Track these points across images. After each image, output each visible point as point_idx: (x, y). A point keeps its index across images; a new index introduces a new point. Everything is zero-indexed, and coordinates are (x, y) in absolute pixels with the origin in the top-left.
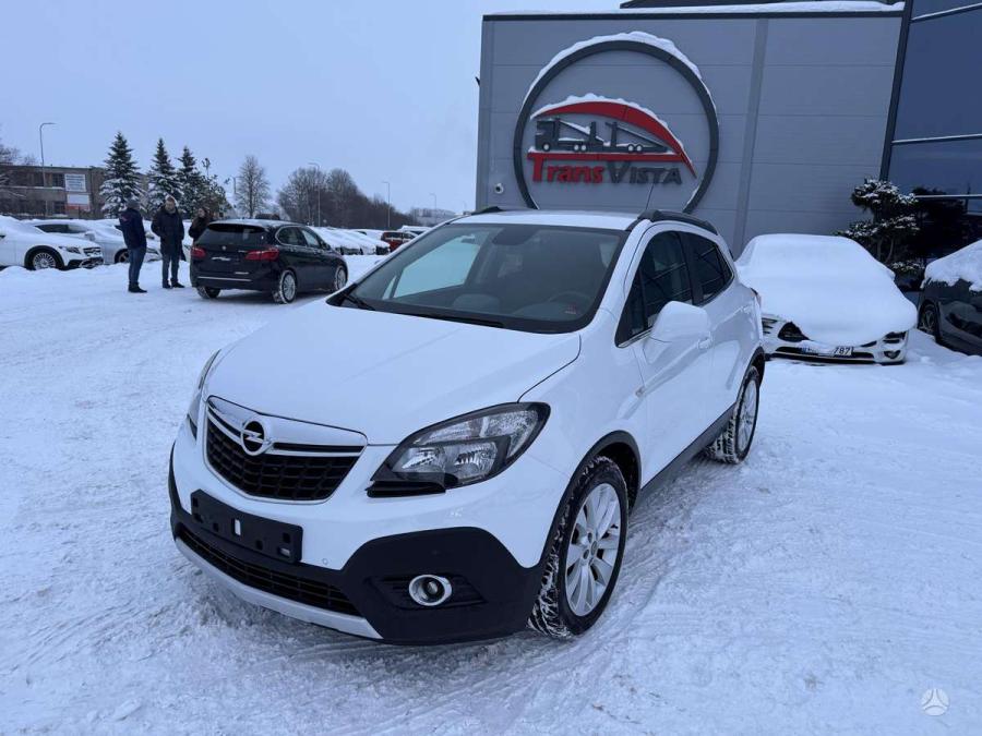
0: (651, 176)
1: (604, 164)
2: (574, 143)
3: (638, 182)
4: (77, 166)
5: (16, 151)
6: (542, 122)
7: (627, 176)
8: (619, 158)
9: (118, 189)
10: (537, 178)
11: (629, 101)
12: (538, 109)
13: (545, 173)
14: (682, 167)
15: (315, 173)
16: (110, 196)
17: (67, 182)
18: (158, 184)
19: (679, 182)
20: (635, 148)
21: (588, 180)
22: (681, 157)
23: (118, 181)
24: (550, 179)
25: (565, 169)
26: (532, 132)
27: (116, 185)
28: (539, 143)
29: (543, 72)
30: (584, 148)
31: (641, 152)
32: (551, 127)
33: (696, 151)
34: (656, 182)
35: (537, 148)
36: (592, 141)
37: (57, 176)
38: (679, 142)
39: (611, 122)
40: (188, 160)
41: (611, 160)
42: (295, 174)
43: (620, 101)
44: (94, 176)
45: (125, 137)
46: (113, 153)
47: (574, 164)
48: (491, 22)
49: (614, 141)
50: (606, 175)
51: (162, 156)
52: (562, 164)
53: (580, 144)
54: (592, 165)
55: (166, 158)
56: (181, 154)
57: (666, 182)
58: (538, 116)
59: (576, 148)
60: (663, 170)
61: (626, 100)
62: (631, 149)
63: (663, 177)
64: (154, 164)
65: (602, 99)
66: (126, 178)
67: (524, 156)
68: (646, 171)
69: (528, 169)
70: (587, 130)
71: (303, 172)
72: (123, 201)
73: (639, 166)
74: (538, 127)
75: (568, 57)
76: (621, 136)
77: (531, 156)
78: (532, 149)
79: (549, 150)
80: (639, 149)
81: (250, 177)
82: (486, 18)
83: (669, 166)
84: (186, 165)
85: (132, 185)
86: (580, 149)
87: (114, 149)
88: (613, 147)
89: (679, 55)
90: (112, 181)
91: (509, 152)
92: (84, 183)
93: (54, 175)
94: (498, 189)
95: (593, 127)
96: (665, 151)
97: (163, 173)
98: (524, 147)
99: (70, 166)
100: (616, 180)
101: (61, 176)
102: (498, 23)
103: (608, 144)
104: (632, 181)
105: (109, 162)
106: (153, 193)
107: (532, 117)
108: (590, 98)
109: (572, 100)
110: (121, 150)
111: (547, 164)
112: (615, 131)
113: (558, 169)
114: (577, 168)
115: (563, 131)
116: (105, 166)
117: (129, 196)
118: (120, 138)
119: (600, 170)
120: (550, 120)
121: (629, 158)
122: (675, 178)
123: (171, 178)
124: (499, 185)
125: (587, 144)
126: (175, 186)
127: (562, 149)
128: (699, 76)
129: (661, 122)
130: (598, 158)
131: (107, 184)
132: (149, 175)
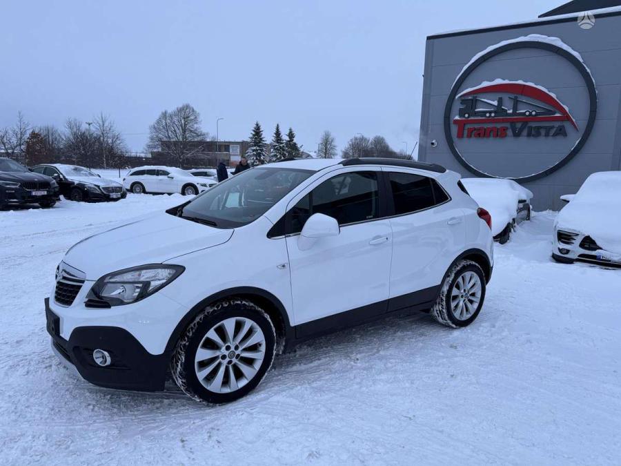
0: (543, 132)
1: (508, 125)
2: (486, 112)
3: (533, 136)
4: (237, 141)
5: (207, 134)
6: (464, 100)
7: (525, 132)
8: (518, 120)
9: (255, 153)
10: (460, 135)
11: (526, 82)
12: (463, 91)
13: (466, 132)
14: (567, 125)
15: (363, 139)
16: (251, 156)
17: (231, 150)
18: (275, 149)
19: (565, 134)
20: (531, 113)
21: (496, 136)
22: (566, 117)
23: (255, 148)
24: (469, 136)
25: (479, 129)
26: (457, 106)
27: (254, 151)
28: (461, 113)
29: (465, 67)
30: (493, 115)
31: (535, 115)
32: (470, 103)
33: (578, 113)
34: (547, 135)
35: (460, 116)
36: (499, 110)
37: (226, 146)
38: (565, 107)
39: (512, 96)
40: (291, 135)
41: (513, 122)
42: (351, 140)
43: (520, 82)
44: (244, 145)
45: (260, 124)
46: (254, 133)
47: (486, 126)
48: (432, 40)
49: (515, 108)
50: (510, 132)
51: (278, 134)
52: (477, 126)
53: (490, 112)
54: (498, 126)
55: (280, 134)
56: (288, 132)
57: (555, 135)
58: (461, 96)
59: (488, 115)
60: (553, 127)
61: (524, 81)
62: (527, 113)
63: (552, 132)
64: (273, 138)
65: (507, 82)
66: (259, 146)
67: (452, 122)
68: (539, 128)
69: (454, 130)
70: (495, 103)
71: (356, 139)
72: (257, 159)
73: (534, 124)
74: (461, 103)
75: (483, 57)
76: (520, 106)
77: (456, 122)
78: (457, 118)
79: (469, 117)
80: (534, 113)
81: (326, 144)
82: (429, 38)
83: (557, 124)
84: (290, 138)
85: (262, 150)
86: (490, 116)
87: (254, 131)
88: (514, 113)
89: (565, 47)
90: (252, 148)
91: (441, 120)
92: (238, 150)
93: (225, 146)
94: (433, 144)
95: (500, 101)
96: (554, 114)
97: (278, 143)
98: (452, 116)
99: (233, 141)
100: (517, 134)
101: (229, 146)
102: (436, 40)
103: (511, 111)
104: (529, 135)
105: (251, 138)
106: (272, 154)
107: (457, 97)
108: (499, 81)
109: (485, 84)
110: (257, 132)
111: (468, 126)
112: (516, 103)
113: (475, 129)
114: (488, 128)
115: (479, 104)
116: (249, 140)
117: (260, 156)
118: (257, 125)
119: (505, 129)
120: (470, 98)
121: (526, 120)
122: (561, 132)
123: (281, 145)
124: (434, 141)
125: (495, 112)
126: (284, 150)
127: (478, 116)
128: (581, 60)
129: (550, 94)
130: (504, 121)
131: (249, 150)
132: (271, 144)
